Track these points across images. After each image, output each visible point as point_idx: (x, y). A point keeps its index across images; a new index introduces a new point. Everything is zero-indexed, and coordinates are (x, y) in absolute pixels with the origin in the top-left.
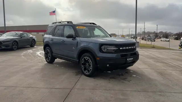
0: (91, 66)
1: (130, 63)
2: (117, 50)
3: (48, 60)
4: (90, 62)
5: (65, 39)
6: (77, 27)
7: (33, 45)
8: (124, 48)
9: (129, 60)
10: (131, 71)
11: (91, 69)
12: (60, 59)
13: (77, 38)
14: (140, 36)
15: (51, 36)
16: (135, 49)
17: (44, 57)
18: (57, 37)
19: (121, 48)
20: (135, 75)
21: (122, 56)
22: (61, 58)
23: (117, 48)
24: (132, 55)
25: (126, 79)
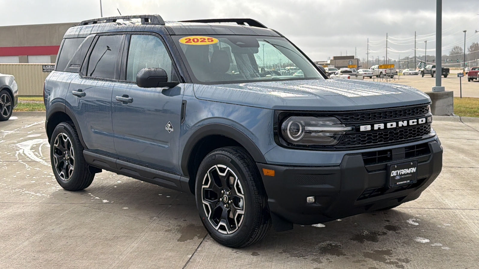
0: (241, 204)
1: (402, 188)
2: (347, 134)
3: (67, 176)
4: (237, 184)
5: (134, 89)
6: (183, 41)
7: (5, 113)
8: (376, 127)
9: (398, 178)
10: (410, 222)
11: (240, 216)
12: (115, 174)
13: (181, 85)
14: (462, 63)
15: (75, 79)
16: (425, 129)
17: (50, 165)
18: (100, 83)
19: (363, 128)
20: (425, 237)
21: (369, 159)
22: (119, 170)
23: (349, 128)
24: (410, 153)
25: (387, 257)
